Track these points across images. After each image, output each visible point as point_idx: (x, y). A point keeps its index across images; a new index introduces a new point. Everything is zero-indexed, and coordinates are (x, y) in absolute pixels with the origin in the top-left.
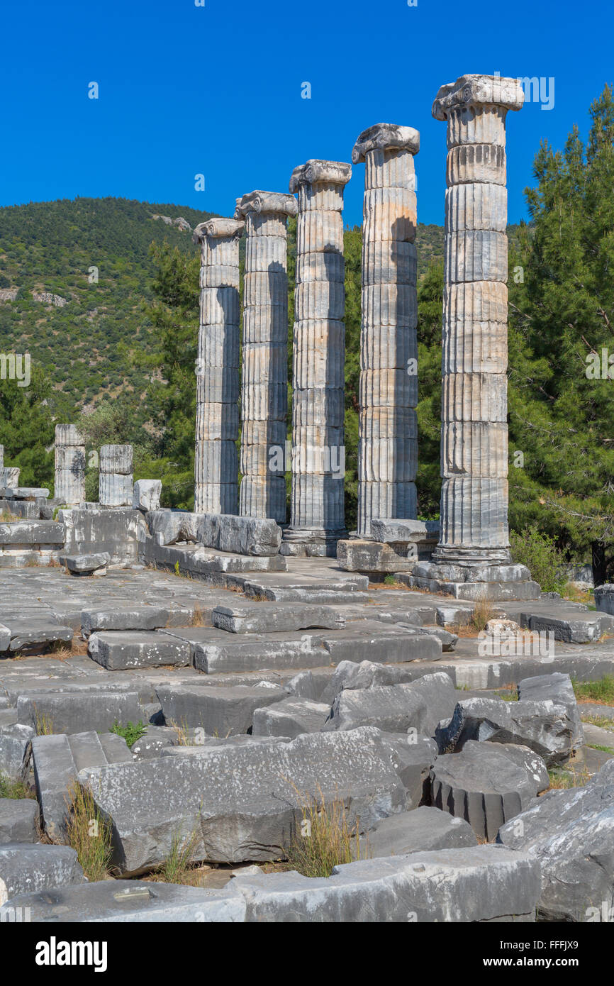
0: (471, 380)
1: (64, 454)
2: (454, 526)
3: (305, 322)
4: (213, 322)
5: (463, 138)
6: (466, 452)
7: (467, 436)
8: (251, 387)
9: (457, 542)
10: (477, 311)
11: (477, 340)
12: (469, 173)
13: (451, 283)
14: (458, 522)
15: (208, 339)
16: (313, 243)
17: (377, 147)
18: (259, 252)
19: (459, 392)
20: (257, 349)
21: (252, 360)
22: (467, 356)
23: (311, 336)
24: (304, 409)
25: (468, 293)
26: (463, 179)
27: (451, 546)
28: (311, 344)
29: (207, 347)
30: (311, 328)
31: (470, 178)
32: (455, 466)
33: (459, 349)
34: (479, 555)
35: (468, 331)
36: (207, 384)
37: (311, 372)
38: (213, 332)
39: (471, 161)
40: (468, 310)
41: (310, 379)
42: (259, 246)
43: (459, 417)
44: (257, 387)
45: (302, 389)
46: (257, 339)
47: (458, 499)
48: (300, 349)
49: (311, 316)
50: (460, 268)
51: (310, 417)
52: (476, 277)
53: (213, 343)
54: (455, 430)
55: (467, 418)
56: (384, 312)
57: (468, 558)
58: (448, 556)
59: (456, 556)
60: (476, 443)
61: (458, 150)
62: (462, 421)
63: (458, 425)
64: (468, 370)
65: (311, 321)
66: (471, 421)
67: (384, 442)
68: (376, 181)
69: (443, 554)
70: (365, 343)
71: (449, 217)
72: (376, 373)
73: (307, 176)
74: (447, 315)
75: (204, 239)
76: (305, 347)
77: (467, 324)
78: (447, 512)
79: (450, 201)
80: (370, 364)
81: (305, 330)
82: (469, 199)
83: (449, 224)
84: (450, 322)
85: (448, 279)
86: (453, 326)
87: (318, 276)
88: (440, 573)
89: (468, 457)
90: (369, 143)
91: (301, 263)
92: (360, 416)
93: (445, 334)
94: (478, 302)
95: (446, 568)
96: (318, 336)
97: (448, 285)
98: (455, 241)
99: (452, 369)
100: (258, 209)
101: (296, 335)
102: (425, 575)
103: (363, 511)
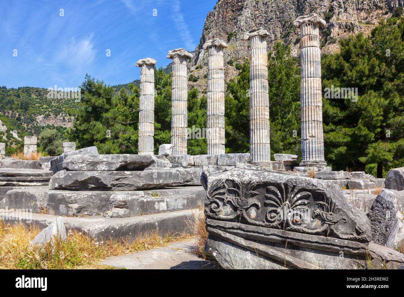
0: (316, 108)
1: (29, 148)
2: (313, 154)
3: (213, 93)
4: (148, 94)
5: (311, 33)
6: (316, 130)
7: (316, 126)
8: (178, 116)
9: (314, 159)
10: (317, 86)
11: (318, 95)
12: (311, 44)
13: (308, 77)
14: (314, 153)
15: (146, 100)
16: (217, 66)
17: (259, 35)
18: (180, 69)
19: (313, 112)
20: (180, 103)
21: (178, 106)
22: (315, 100)
23: (217, 97)
24: (215, 121)
25: (315, 81)
26: (311, 45)
27: (312, 160)
28: (217, 100)
29: (146, 103)
30: (217, 94)
31: (314, 45)
32: (312, 135)
33: (312, 98)
34: (322, 163)
35: (315, 93)
36: (145, 116)
37: (217, 109)
38: (148, 98)
39: (314, 40)
40: (315, 86)
41: (217, 111)
42: (180, 67)
43: (313, 120)
44: (180, 116)
45: (214, 115)
46: (180, 99)
47: (314, 146)
48: (213, 101)
49: (217, 90)
50: (312, 73)
51: (217, 124)
52: (317, 76)
53: (148, 101)
54: (312, 123)
55: (316, 120)
56: (263, 88)
57: (319, 164)
58: (312, 164)
59: (315, 164)
60: (319, 128)
61: (309, 37)
62: (314, 121)
63: (313, 122)
64: (316, 105)
65: (215, 92)
66: (317, 121)
67: (264, 130)
68: (258, 46)
69: (309, 163)
70: (255, 98)
71: (306, 57)
72: (260, 108)
73: (216, 44)
74: (307, 87)
75: (143, 65)
76: (215, 101)
77: (315, 90)
78: (309, 150)
79: (306, 52)
80: (258, 105)
81: (215, 95)
82: (314, 51)
83: (306, 59)
84: (308, 90)
85: (306, 76)
86: (310, 91)
87: (219, 77)
88: (309, 169)
89: (316, 132)
90: (255, 33)
91: (213, 73)
92: (253, 122)
93: (306, 93)
94: (317, 84)
95: (311, 168)
96: (220, 97)
97: (307, 78)
98: (309, 64)
99: (310, 104)
100: (183, 54)
101: (211, 97)
102: (302, 170)
103: (256, 153)
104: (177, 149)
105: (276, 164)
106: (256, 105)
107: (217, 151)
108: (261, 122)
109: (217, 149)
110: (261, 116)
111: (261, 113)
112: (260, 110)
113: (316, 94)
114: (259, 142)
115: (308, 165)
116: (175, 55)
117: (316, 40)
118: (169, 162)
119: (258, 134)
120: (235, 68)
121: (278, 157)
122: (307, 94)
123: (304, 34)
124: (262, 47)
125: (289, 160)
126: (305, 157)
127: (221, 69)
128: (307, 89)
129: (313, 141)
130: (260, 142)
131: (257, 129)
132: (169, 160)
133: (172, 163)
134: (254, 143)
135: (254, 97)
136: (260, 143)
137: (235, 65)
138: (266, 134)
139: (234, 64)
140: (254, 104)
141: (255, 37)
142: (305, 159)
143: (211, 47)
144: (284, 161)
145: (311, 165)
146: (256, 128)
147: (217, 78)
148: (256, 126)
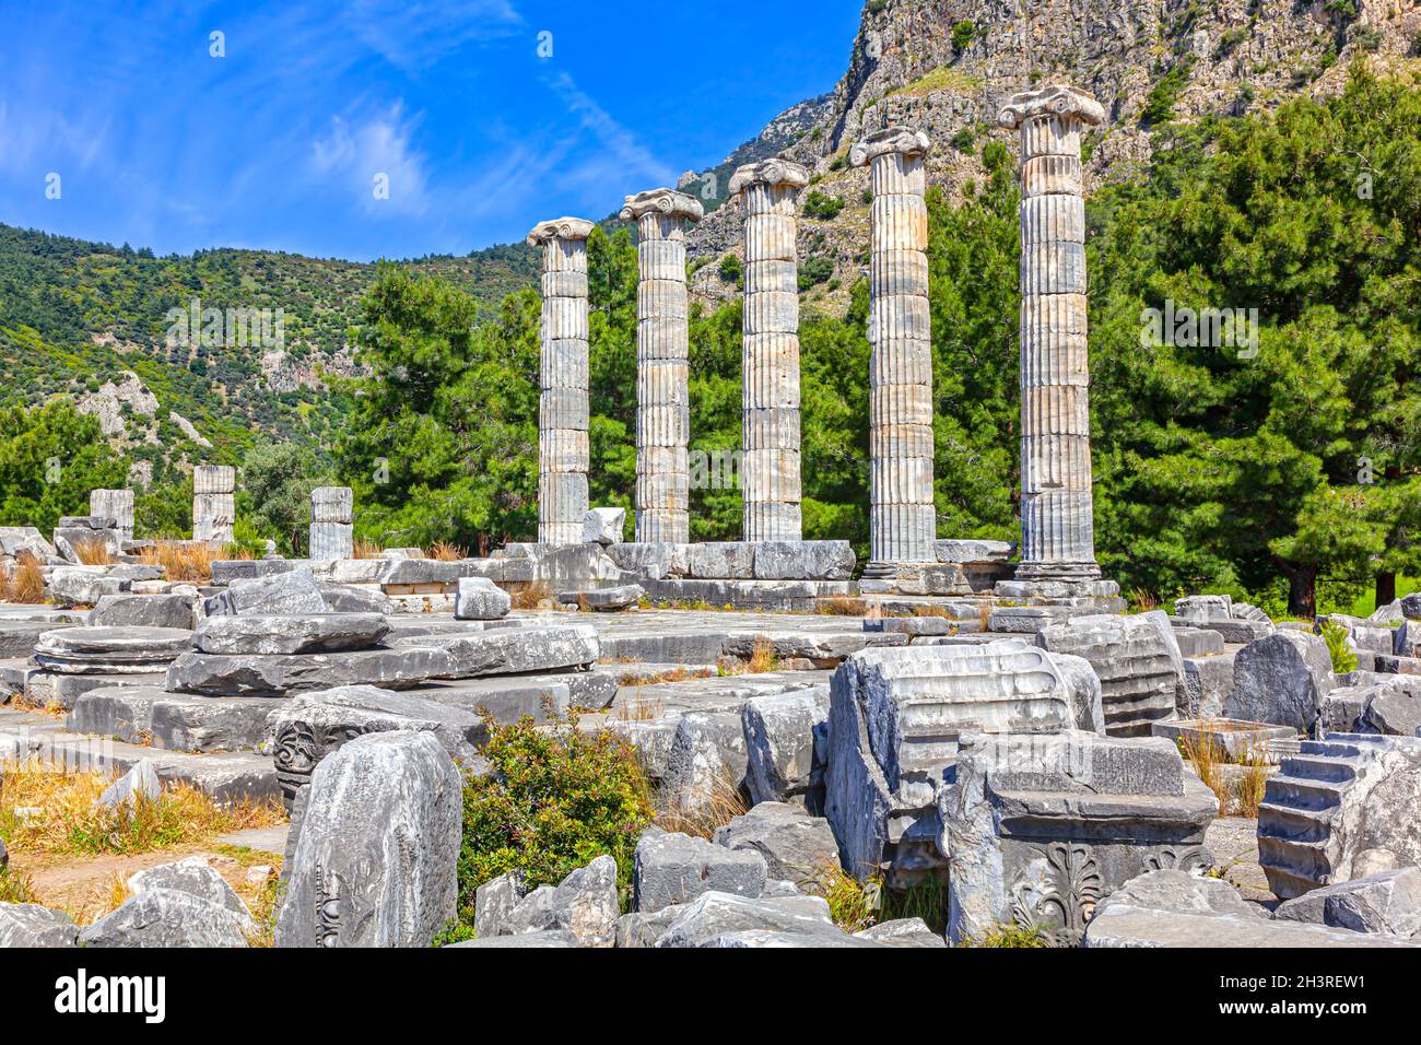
0: (1066, 392)
2: (1052, 541)
3: (759, 337)
4: (566, 335)
5: (1051, 148)
6: (1064, 465)
7: (1064, 450)
8: (656, 408)
9: (1057, 557)
10: (1070, 323)
11: (1070, 351)
12: (1051, 185)
13: (1040, 294)
14: (1056, 538)
15: (559, 355)
16: (773, 250)
17: (896, 151)
18: (663, 258)
19: (1053, 405)
20: (663, 367)
21: (656, 378)
22: (1062, 368)
23: (773, 351)
24: (766, 430)
25: (1062, 305)
26: (1051, 189)
27: (1051, 561)
28: (773, 359)
29: (560, 364)
30: (773, 341)
31: (1060, 189)
32: (1051, 480)
33: (1053, 360)
34: (1082, 569)
35: (1062, 343)
36: (559, 407)
37: (773, 389)
38: (566, 348)
39: (1061, 172)
40: (1062, 322)
41: (773, 397)
42: (662, 251)
43: (1054, 430)
44: (663, 409)
45: (763, 409)
46: (663, 354)
47: (1056, 514)
48: (759, 364)
49: (772, 328)
50: (1053, 278)
51: (774, 439)
52: (1069, 289)
53: (566, 361)
54: (1050, 442)
55: (1063, 431)
56: (908, 324)
57: (1073, 573)
58: (1050, 573)
59: (1058, 572)
60: (1073, 456)
61: (1045, 161)
62: (1058, 434)
63: (1053, 438)
64: (1063, 383)
65: (765, 336)
66: (1067, 434)
67: (911, 463)
68: (894, 187)
69: (1039, 570)
70: (885, 356)
71: (1036, 228)
72: (901, 388)
73: (767, 176)
74: (1036, 327)
75: (550, 240)
76: (766, 363)
77: (1062, 336)
78: (1042, 527)
79: (1035, 211)
80: (893, 380)
81: (766, 344)
82: (1059, 209)
83: (1035, 234)
84: (1040, 333)
85: (1035, 290)
86: (1044, 337)
87: (780, 286)
88: (1040, 590)
89: (1064, 470)
90: (885, 145)
91: (758, 271)
92: (879, 434)
93: (1032, 345)
94: (1070, 314)
95: (1047, 585)
96: (781, 351)
97: (1035, 296)
98: (1044, 252)
99: (1044, 380)
100: (668, 208)
101: (752, 349)
102: (1018, 593)
103: (887, 536)
104: (655, 515)
105: (938, 574)
106: (886, 380)
107: (774, 525)
108: (902, 434)
109: (774, 518)
110: (901, 416)
111: (901, 404)
112: (901, 396)
113: (1066, 347)
114: (895, 501)
115: (1036, 576)
116: (646, 209)
117: (1067, 172)
118: (610, 563)
119: (893, 474)
120: (980, 163)
121: (945, 549)
122: (1036, 348)
123: (1029, 153)
124: (906, 190)
125: (979, 559)
126: (1030, 549)
127: (786, 259)
128: (1036, 331)
129: (1055, 498)
130: (900, 499)
131: (890, 458)
132: (612, 557)
133: (621, 566)
134: (880, 501)
135: (882, 353)
136: (899, 502)
137: (979, 150)
138: (920, 472)
139: (977, 147)
140: (882, 378)
141: (886, 159)
142: (1031, 555)
143: (752, 187)
144: (964, 564)
145: (1045, 577)
146: (886, 454)
147: (773, 287)
148: (886, 449)
